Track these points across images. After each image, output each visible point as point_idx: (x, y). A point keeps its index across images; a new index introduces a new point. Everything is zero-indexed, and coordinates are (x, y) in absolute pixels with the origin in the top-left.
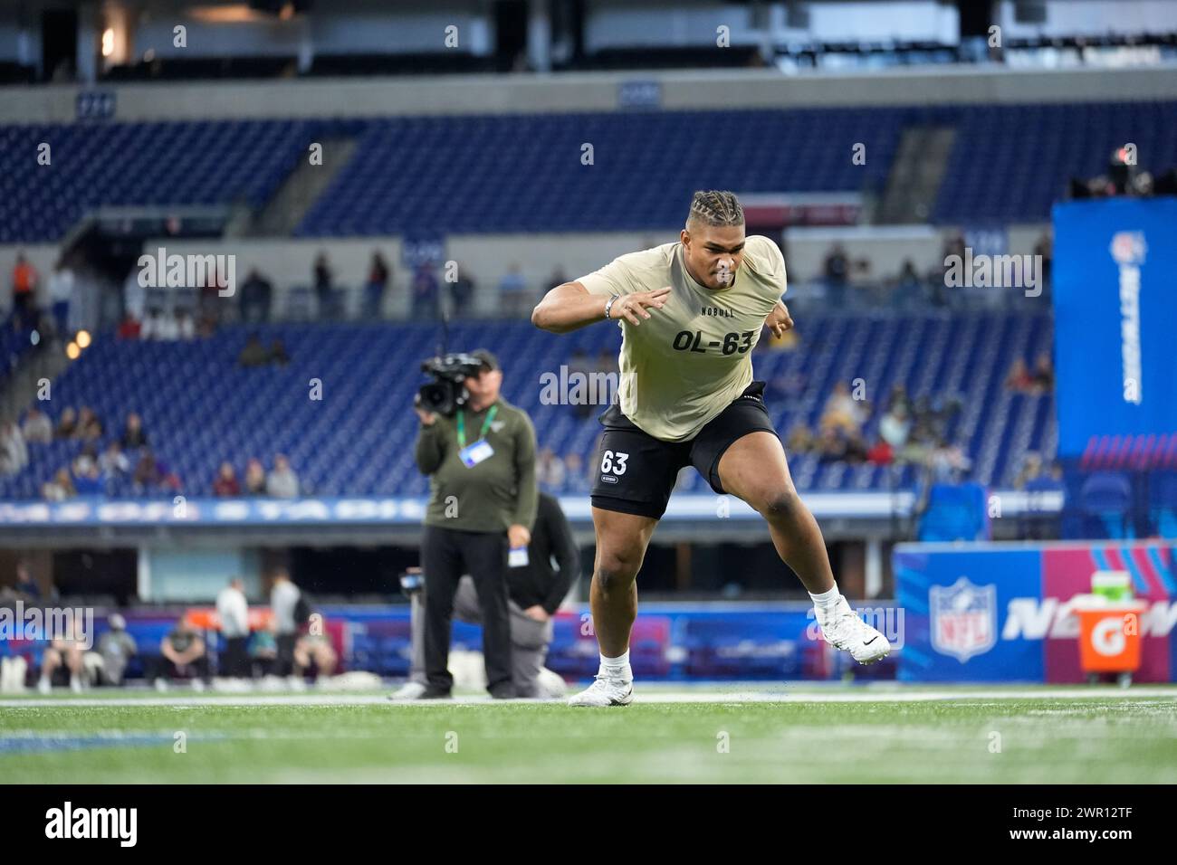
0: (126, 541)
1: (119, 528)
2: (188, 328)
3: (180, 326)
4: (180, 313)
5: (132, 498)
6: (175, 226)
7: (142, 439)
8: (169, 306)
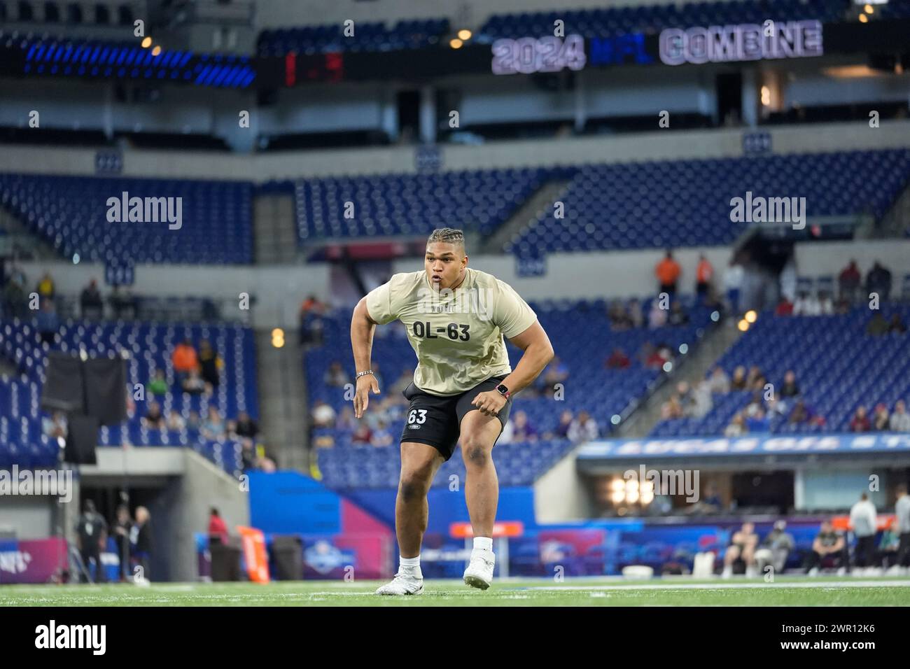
0: (785, 465)
1: (781, 456)
2: (829, 307)
3: (823, 305)
4: (822, 296)
5: (788, 434)
6: (817, 231)
7: (796, 392)
8: (814, 291)
